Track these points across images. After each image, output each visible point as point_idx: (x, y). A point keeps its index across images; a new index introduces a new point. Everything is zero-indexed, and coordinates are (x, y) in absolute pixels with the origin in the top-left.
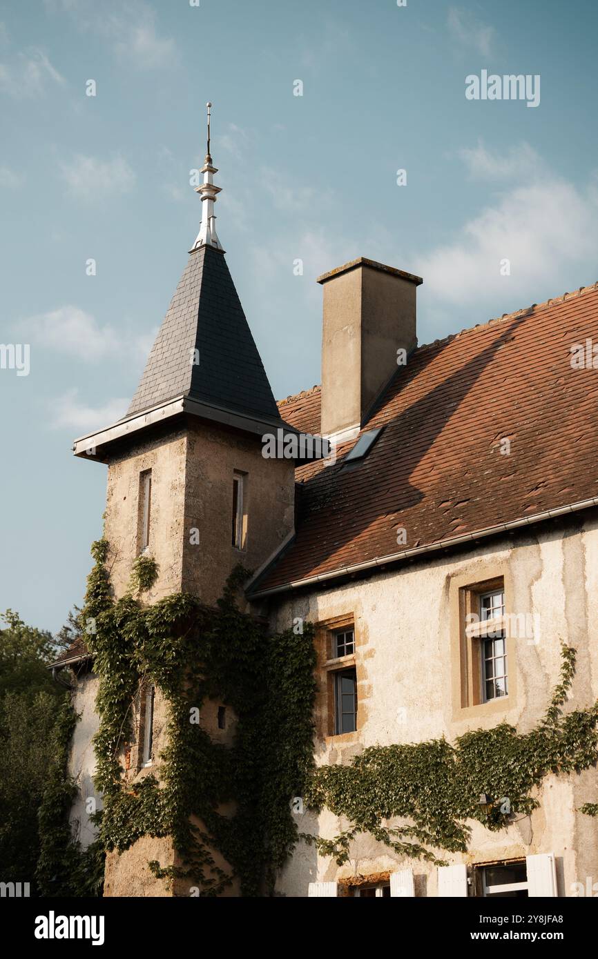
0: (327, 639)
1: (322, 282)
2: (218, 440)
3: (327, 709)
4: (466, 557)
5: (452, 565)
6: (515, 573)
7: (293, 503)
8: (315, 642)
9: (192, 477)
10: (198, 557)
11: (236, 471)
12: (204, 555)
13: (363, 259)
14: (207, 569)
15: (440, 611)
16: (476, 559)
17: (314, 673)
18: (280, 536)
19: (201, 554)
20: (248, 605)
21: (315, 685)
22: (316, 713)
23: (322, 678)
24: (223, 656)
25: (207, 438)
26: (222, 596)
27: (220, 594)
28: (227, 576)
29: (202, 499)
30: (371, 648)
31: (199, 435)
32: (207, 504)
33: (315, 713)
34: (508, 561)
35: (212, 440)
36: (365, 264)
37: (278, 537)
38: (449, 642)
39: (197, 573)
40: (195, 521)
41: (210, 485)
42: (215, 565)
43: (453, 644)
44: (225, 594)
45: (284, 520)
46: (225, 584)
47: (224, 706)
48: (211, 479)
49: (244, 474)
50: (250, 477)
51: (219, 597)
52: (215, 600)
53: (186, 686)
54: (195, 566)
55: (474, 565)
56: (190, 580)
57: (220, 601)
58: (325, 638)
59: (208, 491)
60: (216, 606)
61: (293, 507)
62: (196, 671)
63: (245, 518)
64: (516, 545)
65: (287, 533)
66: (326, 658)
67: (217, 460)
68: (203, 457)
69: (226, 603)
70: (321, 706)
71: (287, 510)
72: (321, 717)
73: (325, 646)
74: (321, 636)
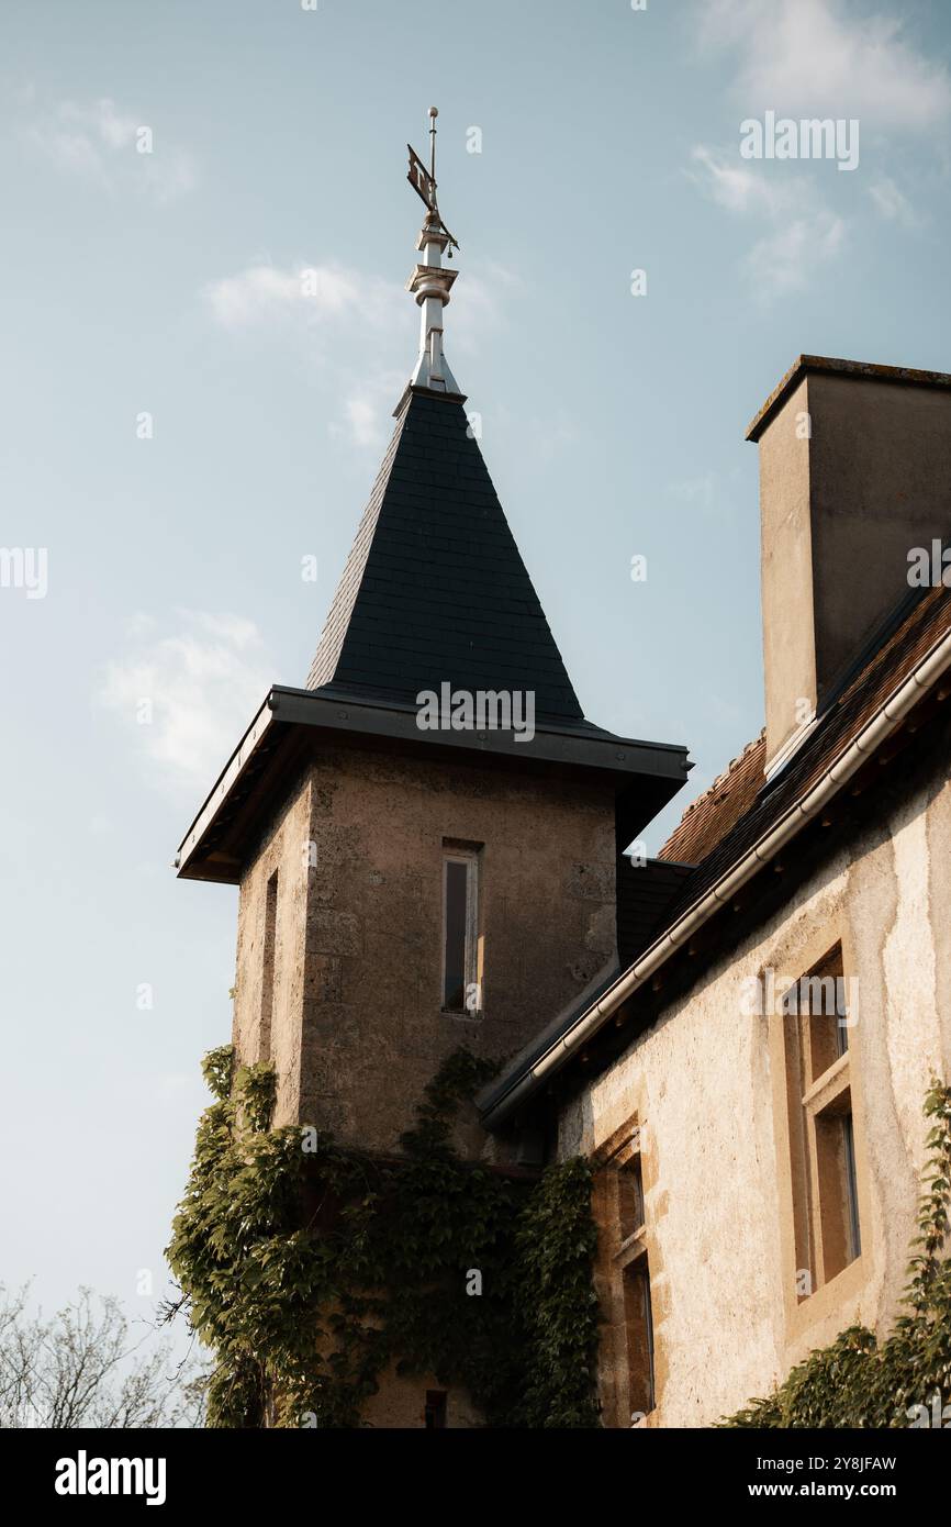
0: (621, 1191)
1: (755, 436)
2: (399, 780)
3: (626, 1365)
4: (784, 915)
5: (765, 944)
6: (858, 925)
7: (614, 899)
8: (596, 1203)
9: (329, 864)
10: (346, 1044)
11: (450, 843)
12: (361, 1037)
13: (803, 358)
14: (371, 1068)
15: (753, 1064)
16: (798, 913)
17: (596, 1277)
18: (577, 977)
19: (355, 1035)
20: (491, 1141)
21: (597, 1304)
22: (604, 1377)
23: (614, 1288)
24: (409, 1263)
25: (367, 779)
26: (414, 1124)
27: (409, 1122)
28: (428, 1079)
29: (354, 912)
30: (664, 1189)
31: (344, 773)
32: (368, 922)
33: (601, 1377)
34: (844, 900)
35: (382, 780)
36: (811, 368)
37: (572, 978)
38: (773, 1139)
39: (343, 1079)
40: (335, 962)
41: (377, 880)
42: (394, 1057)
43: (778, 1141)
44: (422, 1121)
45: (587, 939)
46: (421, 1097)
47: (439, 1388)
48: (379, 866)
49: (477, 847)
50: (488, 851)
51: (406, 1128)
52: (394, 1136)
53: (328, 1345)
54: (337, 1064)
55: (796, 932)
56: (323, 1098)
57: (408, 1139)
58: (616, 1189)
59: (370, 893)
60: (398, 1150)
61: (611, 911)
62: (357, 1309)
63: (481, 941)
64: (856, 856)
65: (598, 969)
66: (619, 1236)
67: (395, 822)
68: (357, 819)
69: (425, 1141)
70: (614, 1358)
71: (596, 916)
72: (615, 1385)
73: (617, 1208)
74: (606, 1185)
